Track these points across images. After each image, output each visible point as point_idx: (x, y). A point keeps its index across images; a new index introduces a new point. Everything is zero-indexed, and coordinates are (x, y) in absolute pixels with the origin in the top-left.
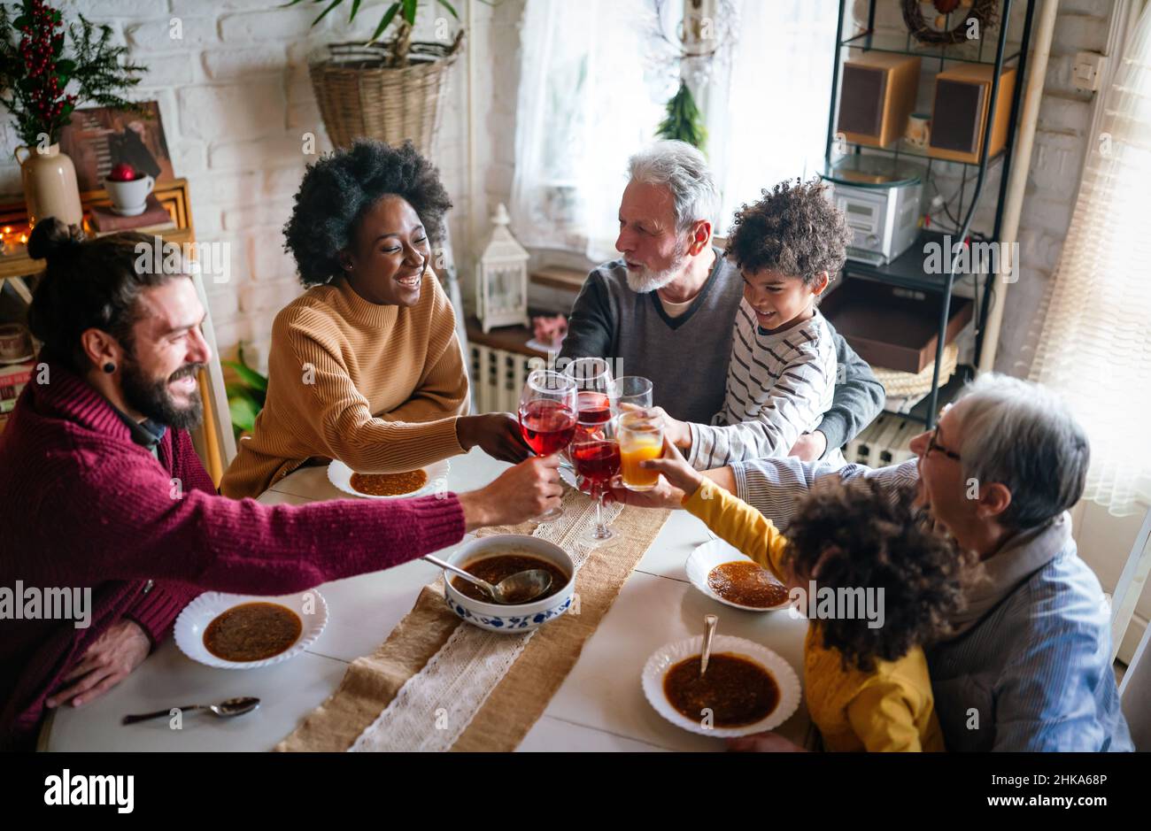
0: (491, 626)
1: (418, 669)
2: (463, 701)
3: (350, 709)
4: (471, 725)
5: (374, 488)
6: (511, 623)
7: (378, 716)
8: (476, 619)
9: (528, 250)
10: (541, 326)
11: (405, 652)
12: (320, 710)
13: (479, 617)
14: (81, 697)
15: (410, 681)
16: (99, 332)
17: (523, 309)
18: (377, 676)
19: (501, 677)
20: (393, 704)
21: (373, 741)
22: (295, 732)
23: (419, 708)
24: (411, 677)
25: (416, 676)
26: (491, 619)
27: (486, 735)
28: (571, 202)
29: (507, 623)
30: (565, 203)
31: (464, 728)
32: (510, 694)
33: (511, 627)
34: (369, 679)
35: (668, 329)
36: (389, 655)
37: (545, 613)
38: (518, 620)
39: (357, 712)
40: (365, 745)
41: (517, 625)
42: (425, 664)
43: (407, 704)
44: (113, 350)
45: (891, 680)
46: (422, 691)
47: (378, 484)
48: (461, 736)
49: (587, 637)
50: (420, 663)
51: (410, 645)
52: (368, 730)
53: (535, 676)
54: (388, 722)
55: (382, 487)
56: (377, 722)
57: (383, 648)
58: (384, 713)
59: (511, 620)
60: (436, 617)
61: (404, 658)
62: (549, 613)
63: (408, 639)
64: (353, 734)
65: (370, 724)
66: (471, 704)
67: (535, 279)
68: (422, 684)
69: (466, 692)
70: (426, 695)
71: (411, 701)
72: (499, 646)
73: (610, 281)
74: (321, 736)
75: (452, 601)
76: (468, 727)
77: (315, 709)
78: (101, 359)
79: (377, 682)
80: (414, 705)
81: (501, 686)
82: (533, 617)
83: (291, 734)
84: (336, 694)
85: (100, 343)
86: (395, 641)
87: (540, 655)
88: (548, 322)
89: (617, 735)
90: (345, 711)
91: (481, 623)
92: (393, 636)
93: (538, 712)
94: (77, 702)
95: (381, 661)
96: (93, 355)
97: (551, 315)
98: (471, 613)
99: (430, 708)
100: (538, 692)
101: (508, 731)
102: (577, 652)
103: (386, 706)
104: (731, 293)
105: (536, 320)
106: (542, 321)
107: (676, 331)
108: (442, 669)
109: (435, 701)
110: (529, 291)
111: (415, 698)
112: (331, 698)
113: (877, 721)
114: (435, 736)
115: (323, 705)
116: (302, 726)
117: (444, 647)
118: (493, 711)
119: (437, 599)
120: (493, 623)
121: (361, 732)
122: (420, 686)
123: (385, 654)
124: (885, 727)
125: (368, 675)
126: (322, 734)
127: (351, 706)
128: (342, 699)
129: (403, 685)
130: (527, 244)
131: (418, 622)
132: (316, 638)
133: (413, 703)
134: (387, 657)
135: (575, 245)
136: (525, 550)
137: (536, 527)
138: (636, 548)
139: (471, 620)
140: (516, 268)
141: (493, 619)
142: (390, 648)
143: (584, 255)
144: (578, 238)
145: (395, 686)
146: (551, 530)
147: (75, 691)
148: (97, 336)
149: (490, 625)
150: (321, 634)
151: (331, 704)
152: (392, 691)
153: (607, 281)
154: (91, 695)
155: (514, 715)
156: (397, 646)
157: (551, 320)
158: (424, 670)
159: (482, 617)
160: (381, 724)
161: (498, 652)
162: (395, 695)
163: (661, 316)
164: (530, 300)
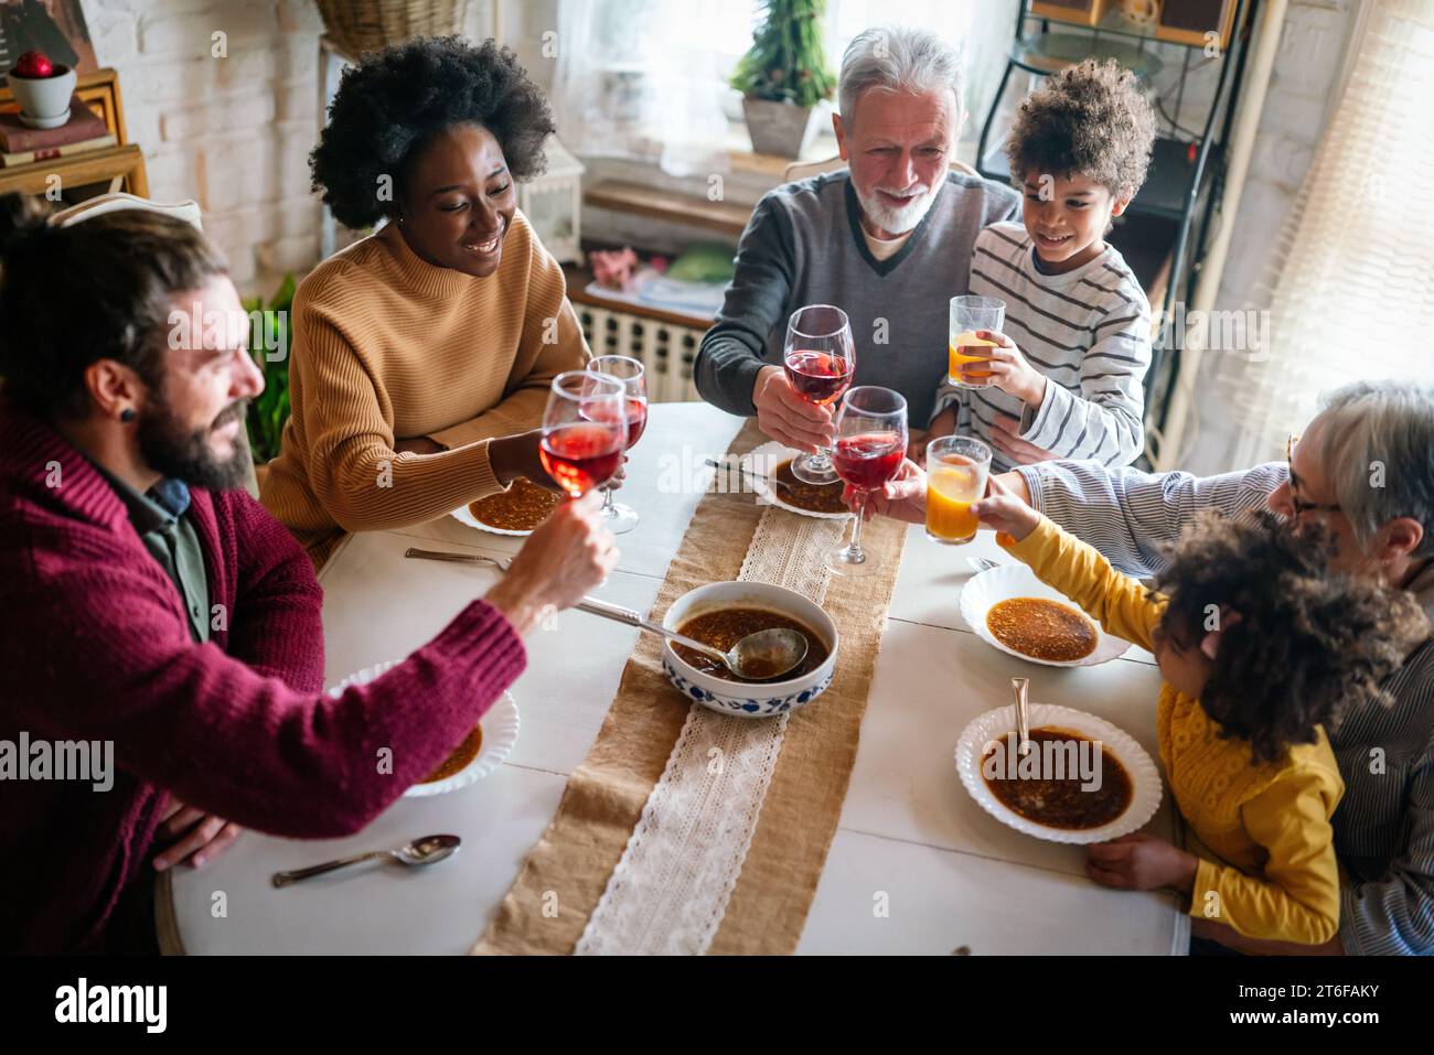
0: (742, 712)
1: (655, 776)
2: (729, 819)
3: (582, 840)
4: (751, 850)
5: (506, 519)
6: (770, 707)
7: (624, 848)
8: (721, 704)
9: (581, 159)
10: (603, 265)
11: (628, 753)
12: (544, 845)
13: (725, 701)
14: (202, 852)
15: (653, 796)
16: (114, 365)
17: (574, 240)
18: (608, 792)
19: (768, 780)
20: (638, 828)
21: (630, 883)
22: (520, 879)
23: (675, 832)
24: (652, 789)
25: (658, 787)
26: (742, 702)
27: (775, 863)
28: (638, 93)
29: (764, 706)
30: (629, 95)
31: (743, 856)
32: (787, 804)
33: (770, 711)
34: (598, 797)
35: (875, 276)
36: (609, 760)
37: (811, 690)
38: (779, 702)
39: (592, 844)
40: (620, 889)
41: (777, 708)
42: (663, 769)
43: (657, 828)
44: (131, 389)
45: (1309, 771)
46: (673, 808)
47: (509, 513)
48: (743, 867)
49: (860, 716)
50: (655, 768)
51: (631, 743)
52: (619, 868)
53: (810, 774)
54: (640, 856)
55: (516, 517)
56: (626, 856)
57: (598, 750)
58: (632, 841)
59: (770, 703)
60: (652, 700)
61: (630, 763)
62: (815, 689)
63: (627, 734)
64: (600, 877)
65: (618, 860)
66: (741, 821)
67: (590, 200)
68: (670, 797)
69: (729, 804)
70: (679, 813)
71: (664, 821)
72: (751, 736)
73: (795, 211)
74: (556, 882)
75: (684, 680)
76: (748, 854)
77: (536, 845)
78: (115, 404)
79: (611, 801)
80: (668, 828)
81: (772, 792)
82: (798, 696)
83: (514, 882)
84: (556, 820)
85: (113, 380)
86: (609, 739)
87: (808, 745)
88: (614, 259)
89: (939, 848)
90: (577, 843)
91: (728, 709)
92: (605, 732)
93: (832, 825)
94: (199, 861)
95: (602, 768)
96: (103, 398)
97: (614, 248)
98: (714, 695)
99: (689, 830)
100: (821, 797)
101: (802, 855)
102: (854, 737)
103: (631, 833)
104: (956, 226)
105: (594, 256)
106: (604, 257)
107: (886, 278)
108: (687, 774)
109: (693, 820)
110: (583, 216)
111: (666, 818)
112: (552, 826)
113: (1289, 823)
114: (709, 870)
115: (543, 836)
116: (526, 870)
117: (679, 743)
118: (773, 828)
119: (648, 674)
120: (745, 707)
121: (611, 873)
122: (668, 798)
123: (603, 757)
124: (1300, 827)
125: (595, 791)
126: (557, 878)
127: (583, 836)
128: (566, 825)
129: (646, 802)
130: (577, 151)
131: (631, 709)
132: (513, 744)
133: (665, 826)
134: (606, 763)
135: (642, 152)
136: (751, 601)
137: (742, 565)
138: (879, 586)
139: (714, 704)
140: (567, 185)
141: (746, 702)
142: (608, 749)
143: (657, 166)
144: (646, 141)
145: (636, 804)
146: (761, 568)
147: (194, 845)
148: (109, 370)
149: (741, 710)
150: (517, 737)
151: (555, 835)
152: (634, 812)
153: (790, 210)
154: (215, 848)
155: (802, 833)
156: (615, 745)
157: (615, 254)
158: (664, 777)
159: (730, 700)
160: (632, 858)
161: (752, 745)
162: (639, 817)
163: (865, 258)
164: (583, 227)
